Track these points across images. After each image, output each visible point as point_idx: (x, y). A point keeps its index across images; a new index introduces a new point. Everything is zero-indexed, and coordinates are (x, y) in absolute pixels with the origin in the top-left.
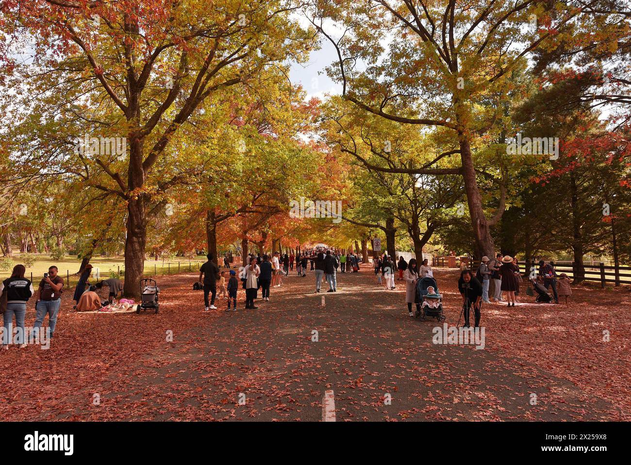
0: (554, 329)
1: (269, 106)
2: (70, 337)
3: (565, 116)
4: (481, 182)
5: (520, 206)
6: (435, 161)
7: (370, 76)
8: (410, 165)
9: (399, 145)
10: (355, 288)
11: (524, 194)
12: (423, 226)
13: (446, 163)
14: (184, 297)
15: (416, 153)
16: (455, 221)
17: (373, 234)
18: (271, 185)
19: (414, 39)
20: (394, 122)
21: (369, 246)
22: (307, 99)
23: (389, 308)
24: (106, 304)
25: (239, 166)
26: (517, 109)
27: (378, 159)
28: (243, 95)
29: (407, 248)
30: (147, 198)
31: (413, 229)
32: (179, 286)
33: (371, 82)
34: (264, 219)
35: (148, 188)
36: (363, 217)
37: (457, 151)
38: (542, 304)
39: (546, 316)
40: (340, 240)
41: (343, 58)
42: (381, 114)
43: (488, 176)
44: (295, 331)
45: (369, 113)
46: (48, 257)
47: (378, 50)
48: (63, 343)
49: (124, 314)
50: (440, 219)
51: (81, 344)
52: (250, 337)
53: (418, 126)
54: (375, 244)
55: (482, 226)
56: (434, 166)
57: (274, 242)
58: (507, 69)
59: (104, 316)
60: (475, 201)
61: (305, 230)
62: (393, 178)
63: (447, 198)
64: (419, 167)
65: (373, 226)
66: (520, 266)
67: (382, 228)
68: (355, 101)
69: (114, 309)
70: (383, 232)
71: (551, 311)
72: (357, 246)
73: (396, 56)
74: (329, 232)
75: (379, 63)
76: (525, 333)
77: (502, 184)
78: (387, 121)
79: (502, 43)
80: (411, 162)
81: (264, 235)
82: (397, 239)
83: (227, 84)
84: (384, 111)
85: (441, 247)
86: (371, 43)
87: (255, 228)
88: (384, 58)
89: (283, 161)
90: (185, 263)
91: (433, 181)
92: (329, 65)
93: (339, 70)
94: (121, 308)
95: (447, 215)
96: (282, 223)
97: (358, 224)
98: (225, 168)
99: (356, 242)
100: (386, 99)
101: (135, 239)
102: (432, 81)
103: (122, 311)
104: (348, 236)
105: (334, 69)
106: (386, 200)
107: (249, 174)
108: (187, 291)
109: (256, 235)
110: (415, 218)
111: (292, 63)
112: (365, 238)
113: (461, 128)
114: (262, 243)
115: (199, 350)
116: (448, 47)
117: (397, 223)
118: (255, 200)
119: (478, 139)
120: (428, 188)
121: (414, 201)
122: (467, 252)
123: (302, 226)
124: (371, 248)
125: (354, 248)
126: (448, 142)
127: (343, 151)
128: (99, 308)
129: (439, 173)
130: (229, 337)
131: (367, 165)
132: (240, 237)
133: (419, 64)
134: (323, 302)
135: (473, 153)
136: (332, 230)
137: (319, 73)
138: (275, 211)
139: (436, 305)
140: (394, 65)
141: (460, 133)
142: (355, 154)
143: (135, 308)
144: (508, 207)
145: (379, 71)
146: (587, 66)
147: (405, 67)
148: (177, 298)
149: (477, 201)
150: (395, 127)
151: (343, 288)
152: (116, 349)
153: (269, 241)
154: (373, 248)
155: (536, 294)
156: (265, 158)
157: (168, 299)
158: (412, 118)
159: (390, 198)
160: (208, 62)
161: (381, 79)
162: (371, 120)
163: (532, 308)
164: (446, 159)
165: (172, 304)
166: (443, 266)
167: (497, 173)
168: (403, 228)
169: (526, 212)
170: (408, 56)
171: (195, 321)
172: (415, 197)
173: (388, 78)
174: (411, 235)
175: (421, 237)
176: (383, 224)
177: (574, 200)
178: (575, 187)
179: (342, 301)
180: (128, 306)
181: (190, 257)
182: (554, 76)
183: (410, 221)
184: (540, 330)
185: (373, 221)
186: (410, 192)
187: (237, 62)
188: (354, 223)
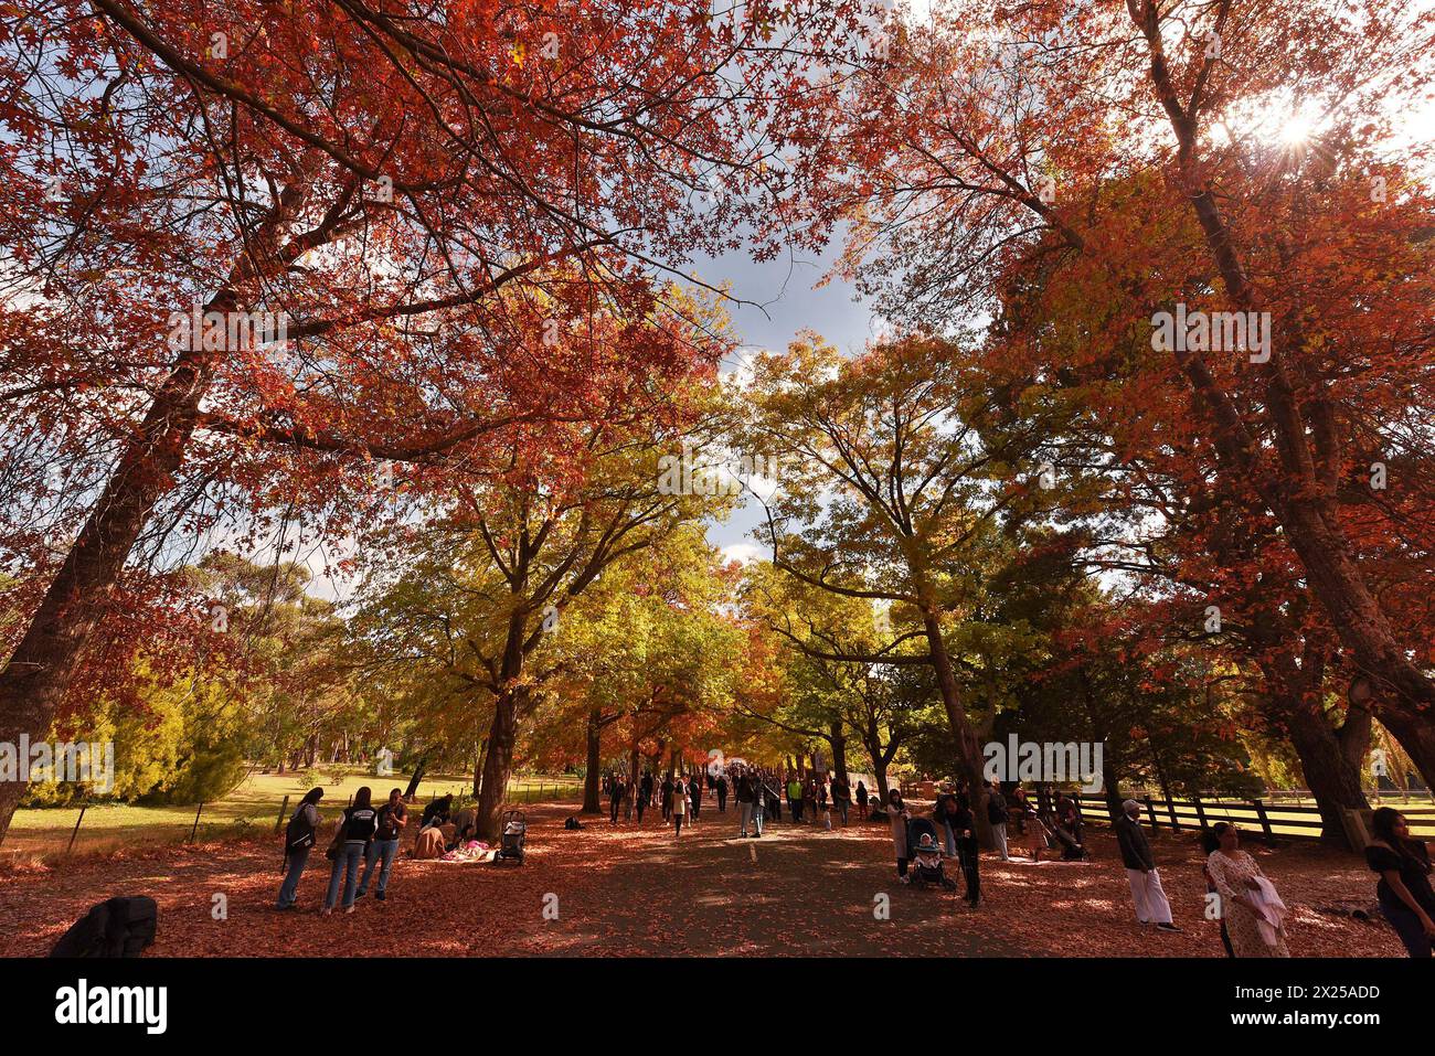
0: (1095, 903)
1: (683, 574)
2: (408, 899)
3: (1056, 585)
4: (958, 672)
5: (1015, 708)
6: (894, 645)
7: (807, 540)
8: (860, 648)
9: (846, 624)
10: (795, 832)
11: (1018, 691)
12: (885, 734)
13: (908, 648)
14: (555, 839)
15: (868, 634)
16: (927, 728)
17: (813, 746)
18: (681, 675)
19: (854, 497)
20: (837, 595)
21: (807, 763)
22: (726, 563)
23: (849, 866)
24: (449, 849)
25: (641, 650)
26: (992, 578)
27: (818, 640)
28: (650, 561)
29: (862, 768)
30: (523, 692)
31: (871, 740)
32: (544, 821)
33: (809, 547)
34: (663, 721)
35: (526, 679)
36: (799, 719)
37: (922, 633)
38: (1071, 863)
39: (1081, 883)
40: (764, 753)
41: (773, 519)
42: (822, 584)
43: (968, 666)
44: (721, 901)
45: (806, 584)
46: (364, 770)
47: (816, 509)
48: (401, 909)
49: (476, 865)
50: (907, 725)
51: (424, 911)
52: (658, 908)
53: (869, 600)
54: (817, 762)
55: (968, 738)
56: (893, 651)
57: (673, 754)
58: (972, 532)
59: (450, 867)
60: (954, 701)
61: (718, 737)
62: (837, 666)
63: (912, 694)
64: (873, 652)
65: (814, 734)
66: (1030, 799)
67: (826, 737)
68: (790, 570)
69: (461, 857)
70: (828, 743)
71: (1086, 874)
72: (790, 763)
73: (837, 516)
74: (750, 741)
75: (817, 525)
76: (1054, 910)
77: (987, 676)
78: (830, 593)
79: (961, 502)
80: (862, 645)
81: (662, 744)
82: (848, 753)
83: (634, 548)
84: (826, 580)
85: (910, 767)
86: (806, 502)
87: (649, 733)
88: (823, 519)
89: (699, 645)
90: (551, 785)
91: (892, 670)
92: (756, 526)
93: (769, 532)
94: (471, 855)
95: (916, 720)
96: (686, 727)
97: (791, 730)
98: (624, 652)
99: (788, 758)
100: (827, 568)
101: (500, 750)
102: (884, 547)
103: (472, 861)
104: (778, 748)
105: (762, 531)
106: (831, 697)
107: (655, 659)
108: (558, 831)
109: (649, 744)
110: (873, 723)
111: (710, 522)
112: (801, 751)
113: (924, 603)
114: (658, 756)
115: (589, 929)
116: (897, 504)
117: (846, 729)
118: (655, 694)
119: (948, 616)
120: (886, 679)
121: (870, 699)
122: (949, 775)
123: (714, 732)
124: (810, 767)
125: (785, 766)
126: (909, 619)
127: (773, 629)
128: (441, 855)
129: (899, 661)
130: (630, 909)
131: (802, 647)
132: (630, 747)
133: (865, 527)
134: (753, 852)
135: (942, 633)
136: (754, 738)
137: (745, 535)
138: (680, 709)
139: (934, 864)
140: (836, 527)
141: (925, 610)
142: (788, 634)
143: (491, 856)
144: (999, 710)
145: (817, 534)
146: (1070, 525)
147: (849, 529)
148: (545, 842)
149: (957, 702)
150: (839, 601)
151: (779, 832)
152: (473, 920)
153: (667, 753)
154: (814, 765)
155: (1061, 846)
156: (675, 640)
157: (533, 842)
158: (861, 590)
159: (837, 694)
160: (615, 524)
161: (821, 543)
162: (811, 592)
163: (1059, 869)
164: (908, 642)
165: (539, 851)
166: (916, 797)
167: (976, 660)
168: (855, 737)
169: (1025, 715)
170: (852, 518)
171: (576, 881)
172: (870, 692)
173: (829, 543)
174: (868, 749)
175: (883, 753)
176: (827, 730)
177: (1089, 700)
178: (1086, 681)
179: (779, 854)
180: (479, 853)
181: (554, 776)
182: (1033, 537)
183: (866, 728)
184: (1075, 906)
185: (814, 726)
186: (862, 684)
187: (646, 523)
188: (787, 728)
